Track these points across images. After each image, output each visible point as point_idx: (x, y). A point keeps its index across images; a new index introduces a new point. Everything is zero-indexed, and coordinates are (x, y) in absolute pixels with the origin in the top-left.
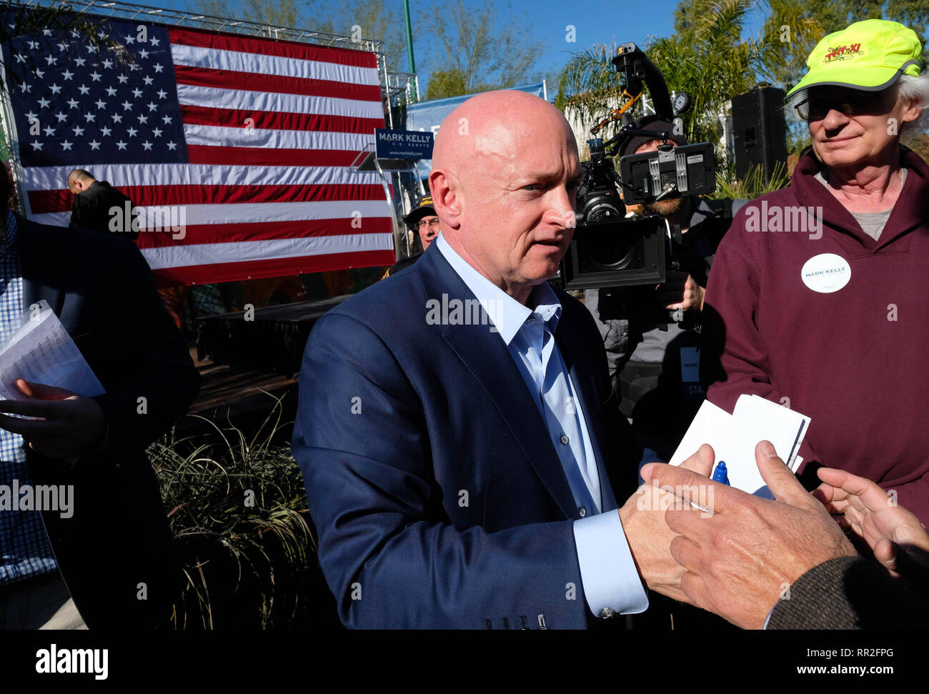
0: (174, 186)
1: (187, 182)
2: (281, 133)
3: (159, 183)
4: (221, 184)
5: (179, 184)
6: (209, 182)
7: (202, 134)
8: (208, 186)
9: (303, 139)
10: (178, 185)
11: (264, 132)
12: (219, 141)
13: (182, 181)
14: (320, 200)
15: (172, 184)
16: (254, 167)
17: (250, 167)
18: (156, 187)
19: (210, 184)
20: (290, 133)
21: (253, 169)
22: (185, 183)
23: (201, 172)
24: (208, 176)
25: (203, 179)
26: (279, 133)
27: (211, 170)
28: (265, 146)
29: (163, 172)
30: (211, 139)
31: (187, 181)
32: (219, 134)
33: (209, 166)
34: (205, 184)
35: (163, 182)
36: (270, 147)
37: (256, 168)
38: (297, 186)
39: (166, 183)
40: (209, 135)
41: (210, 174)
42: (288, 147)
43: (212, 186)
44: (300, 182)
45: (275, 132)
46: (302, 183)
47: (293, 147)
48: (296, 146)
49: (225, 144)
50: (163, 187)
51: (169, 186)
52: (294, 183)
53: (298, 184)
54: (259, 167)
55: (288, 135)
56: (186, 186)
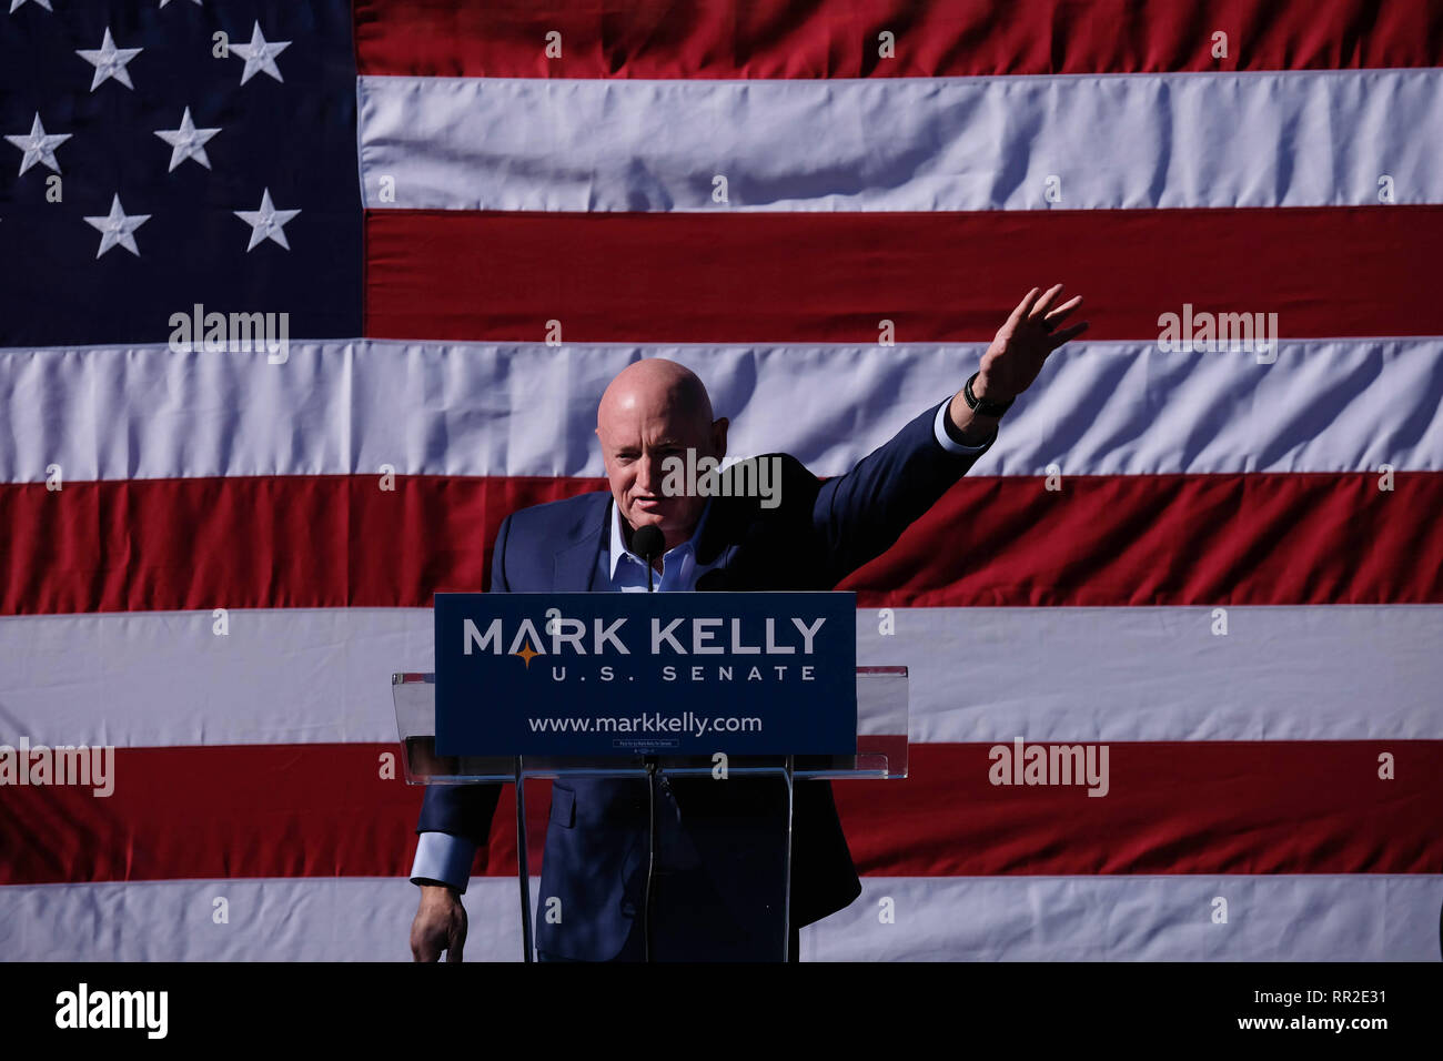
0: (249, 485)
1: (332, 458)
2: (1052, 98)
3: (157, 465)
4: (557, 470)
5: (281, 470)
6: (474, 459)
7: (470, 136)
8: (467, 485)
9: (1220, 135)
10: (271, 480)
11: (912, 100)
12: (583, 177)
13: (299, 450)
14: (1303, 596)
15: (236, 470)
16: (811, 351)
17: (780, 354)
18: (138, 490)
19: (482, 467)
20: (1122, 93)
21: (797, 369)
22: (316, 468)
23: (435, 389)
24: (473, 420)
25: (438, 444)
26: (1034, 95)
27: (502, 369)
28: (913, 198)
29: (190, 397)
30: (525, 170)
31: (332, 455)
32: (579, 138)
33: (488, 351)
34: (452, 468)
35: (181, 456)
36: (952, 205)
37: (821, 360)
38: (1124, 484)
39: (202, 466)
40: (518, 140)
41: (489, 403)
42: (1092, 196)
43: (496, 484)
44: (1154, 452)
45: (1000, 99)
46: (1169, 466)
47: (1134, 198)
48: (1158, 185)
49: (615, 200)
50: (179, 489)
51: (213, 485)
52: (1107, 467)
53: (1137, 467)
54: (845, 351)
55: (1101, 112)
56: (327, 483)
